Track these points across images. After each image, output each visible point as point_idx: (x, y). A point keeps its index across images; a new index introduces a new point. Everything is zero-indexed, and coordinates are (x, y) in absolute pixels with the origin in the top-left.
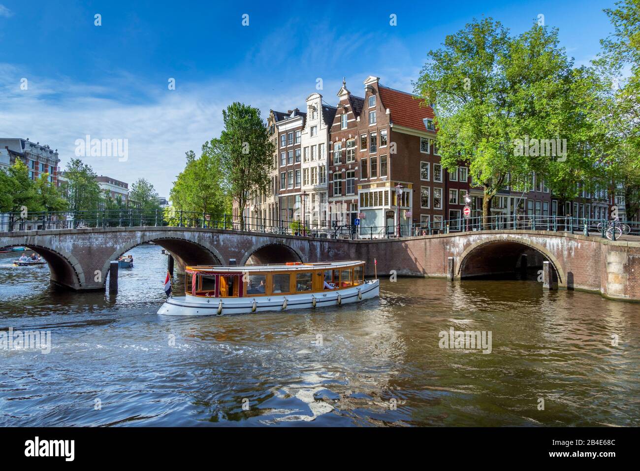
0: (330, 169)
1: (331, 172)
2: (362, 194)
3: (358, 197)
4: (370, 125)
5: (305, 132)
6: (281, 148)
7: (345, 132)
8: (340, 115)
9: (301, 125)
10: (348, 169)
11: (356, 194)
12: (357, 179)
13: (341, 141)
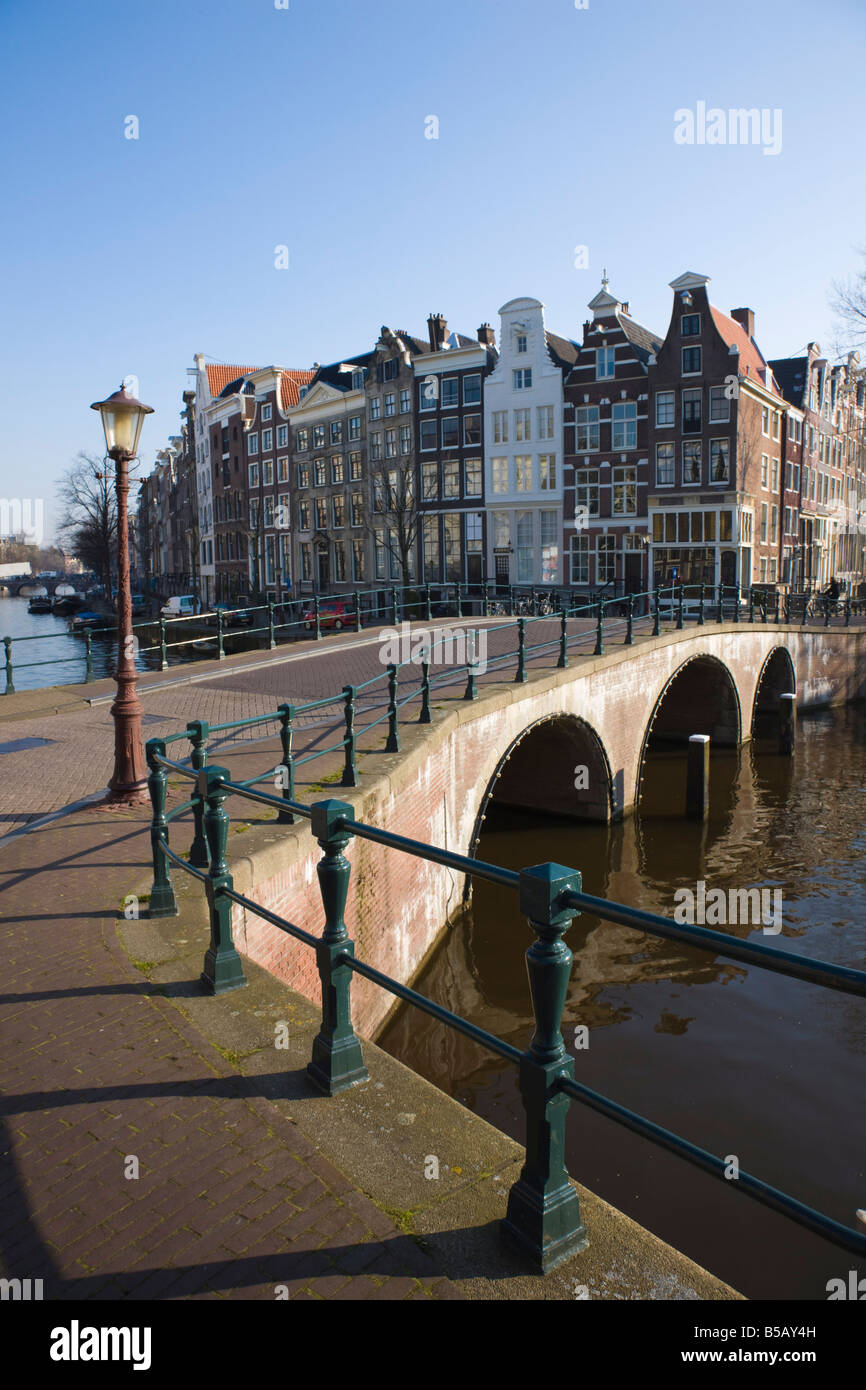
0: (566, 461)
1: (570, 467)
2: (658, 517)
3: (649, 522)
4: (684, 375)
5: (493, 381)
6: (421, 411)
7: (606, 385)
8: (593, 349)
9: (485, 364)
10: (619, 462)
11: (643, 513)
12: (645, 484)
13: (598, 403)
